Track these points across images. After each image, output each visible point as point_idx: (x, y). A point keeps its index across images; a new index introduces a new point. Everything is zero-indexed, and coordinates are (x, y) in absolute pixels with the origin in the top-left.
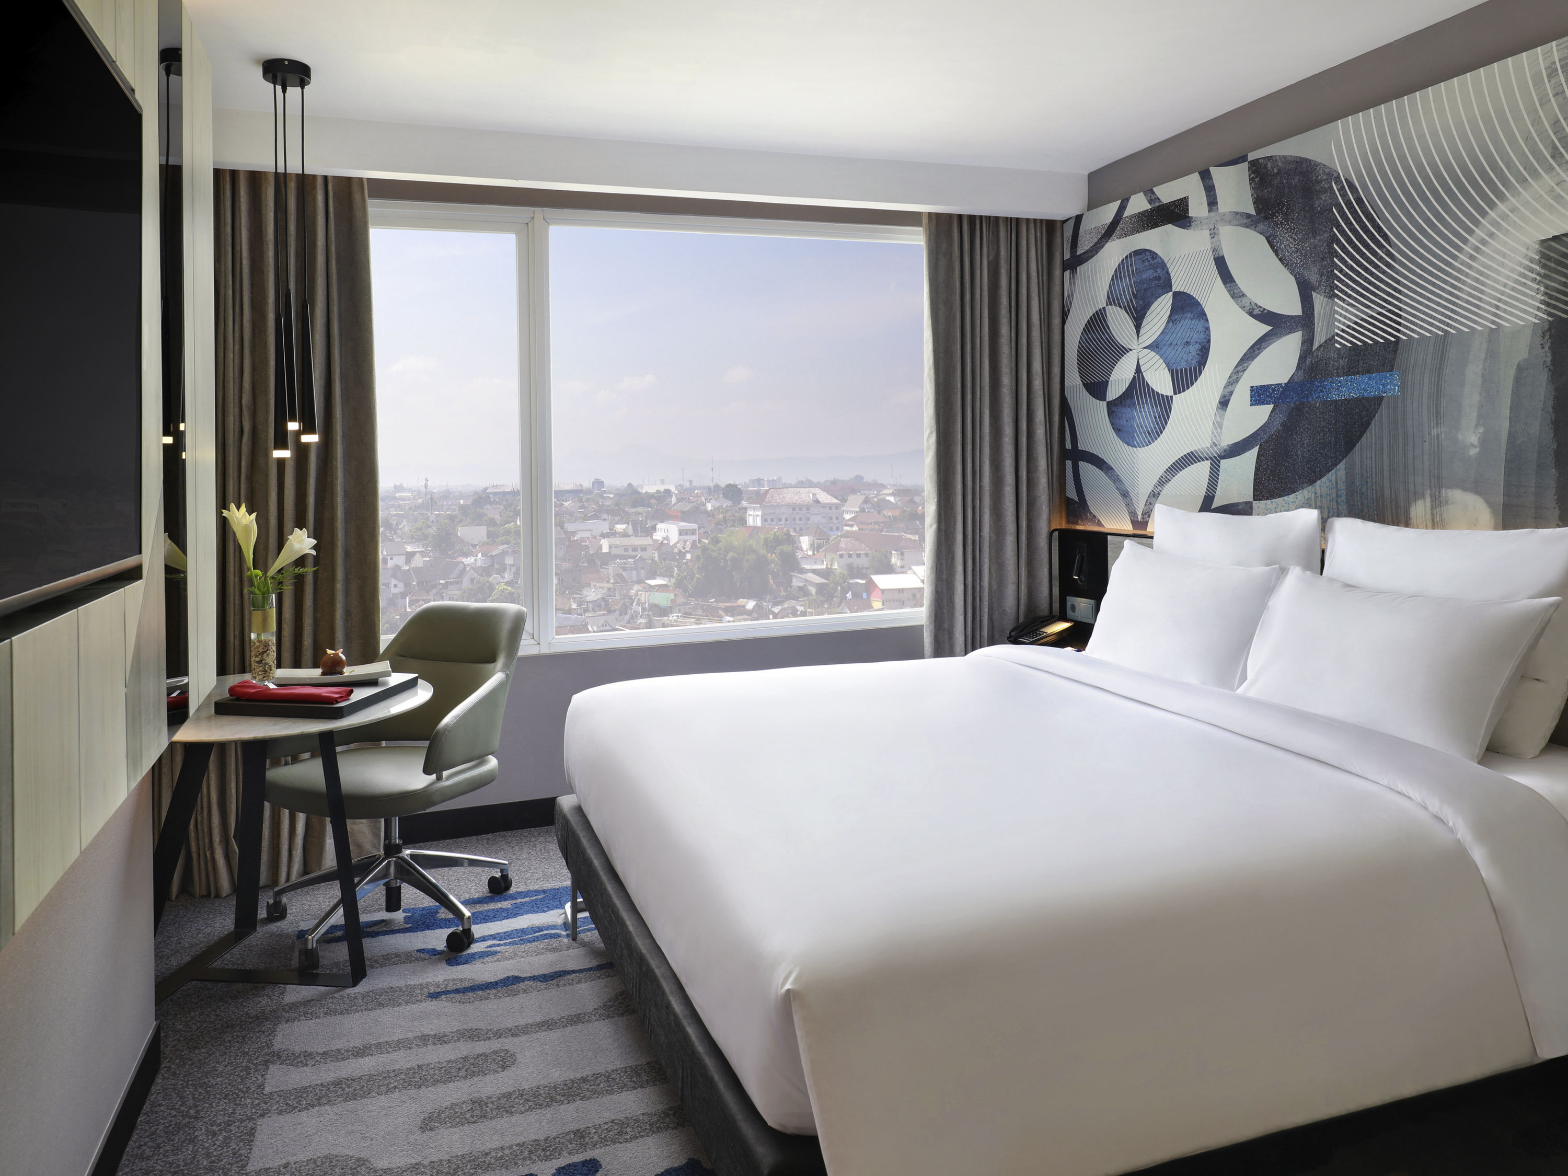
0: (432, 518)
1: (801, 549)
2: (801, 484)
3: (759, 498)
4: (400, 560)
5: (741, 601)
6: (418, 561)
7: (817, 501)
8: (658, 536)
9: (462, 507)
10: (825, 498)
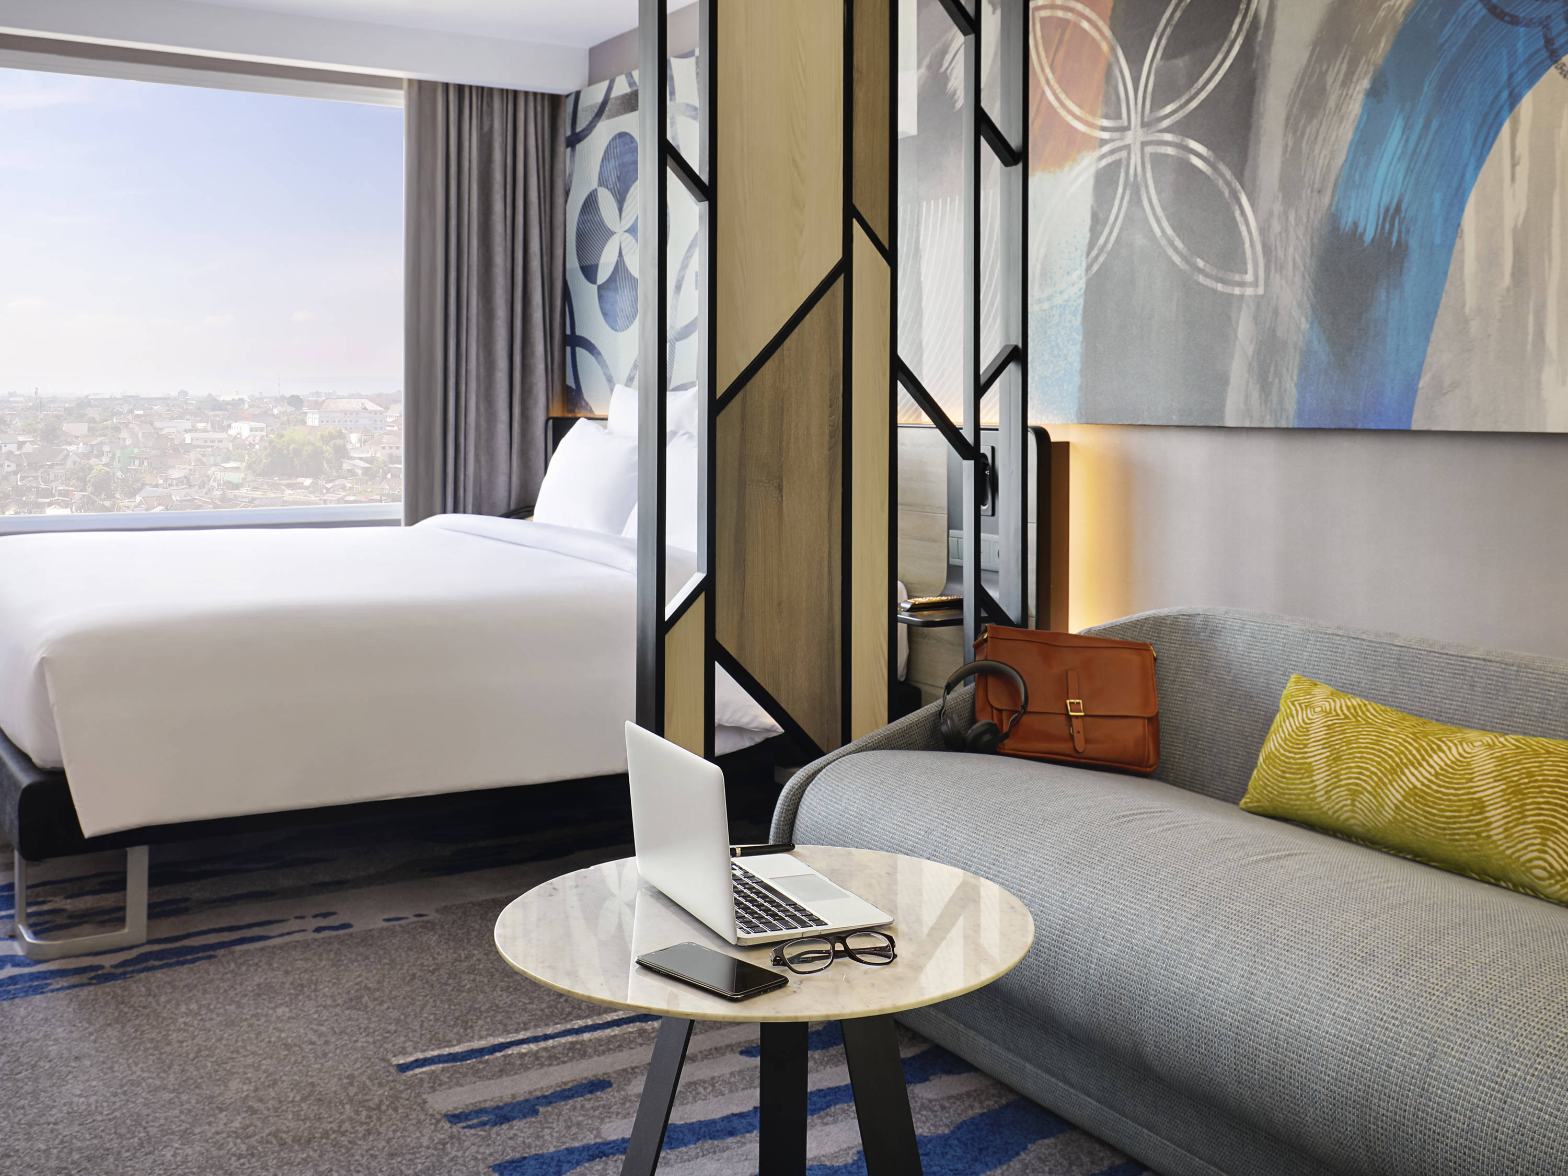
0: (41, 416)
1: (351, 443)
2: (352, 396)
3: (317, 406)
4: (13, 448)
5: (300, 480)
6: (28, 448)
7: (365, 409)
8: (232, 432)
9: (66, 409)
10: (371, 406)
